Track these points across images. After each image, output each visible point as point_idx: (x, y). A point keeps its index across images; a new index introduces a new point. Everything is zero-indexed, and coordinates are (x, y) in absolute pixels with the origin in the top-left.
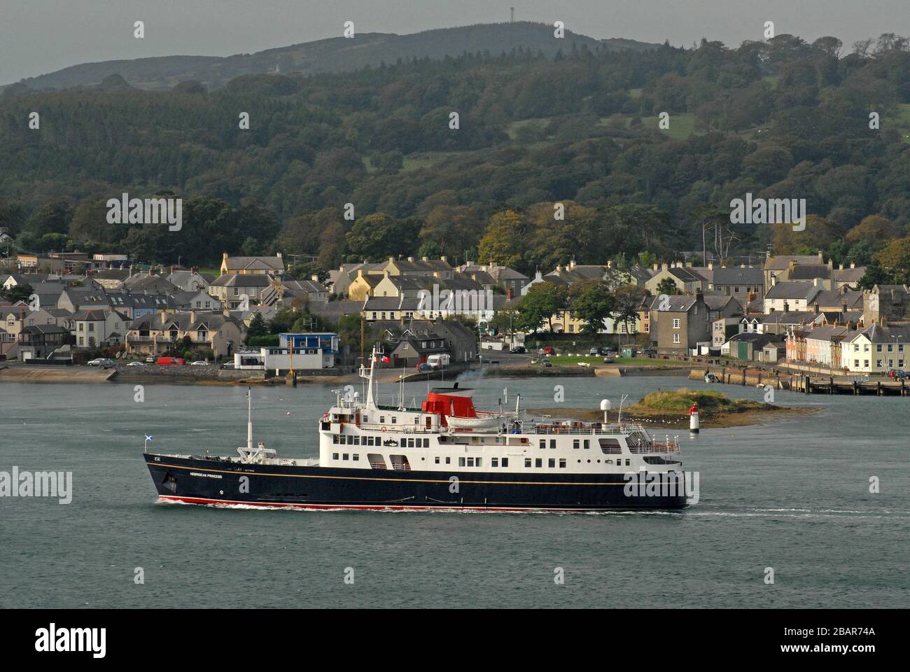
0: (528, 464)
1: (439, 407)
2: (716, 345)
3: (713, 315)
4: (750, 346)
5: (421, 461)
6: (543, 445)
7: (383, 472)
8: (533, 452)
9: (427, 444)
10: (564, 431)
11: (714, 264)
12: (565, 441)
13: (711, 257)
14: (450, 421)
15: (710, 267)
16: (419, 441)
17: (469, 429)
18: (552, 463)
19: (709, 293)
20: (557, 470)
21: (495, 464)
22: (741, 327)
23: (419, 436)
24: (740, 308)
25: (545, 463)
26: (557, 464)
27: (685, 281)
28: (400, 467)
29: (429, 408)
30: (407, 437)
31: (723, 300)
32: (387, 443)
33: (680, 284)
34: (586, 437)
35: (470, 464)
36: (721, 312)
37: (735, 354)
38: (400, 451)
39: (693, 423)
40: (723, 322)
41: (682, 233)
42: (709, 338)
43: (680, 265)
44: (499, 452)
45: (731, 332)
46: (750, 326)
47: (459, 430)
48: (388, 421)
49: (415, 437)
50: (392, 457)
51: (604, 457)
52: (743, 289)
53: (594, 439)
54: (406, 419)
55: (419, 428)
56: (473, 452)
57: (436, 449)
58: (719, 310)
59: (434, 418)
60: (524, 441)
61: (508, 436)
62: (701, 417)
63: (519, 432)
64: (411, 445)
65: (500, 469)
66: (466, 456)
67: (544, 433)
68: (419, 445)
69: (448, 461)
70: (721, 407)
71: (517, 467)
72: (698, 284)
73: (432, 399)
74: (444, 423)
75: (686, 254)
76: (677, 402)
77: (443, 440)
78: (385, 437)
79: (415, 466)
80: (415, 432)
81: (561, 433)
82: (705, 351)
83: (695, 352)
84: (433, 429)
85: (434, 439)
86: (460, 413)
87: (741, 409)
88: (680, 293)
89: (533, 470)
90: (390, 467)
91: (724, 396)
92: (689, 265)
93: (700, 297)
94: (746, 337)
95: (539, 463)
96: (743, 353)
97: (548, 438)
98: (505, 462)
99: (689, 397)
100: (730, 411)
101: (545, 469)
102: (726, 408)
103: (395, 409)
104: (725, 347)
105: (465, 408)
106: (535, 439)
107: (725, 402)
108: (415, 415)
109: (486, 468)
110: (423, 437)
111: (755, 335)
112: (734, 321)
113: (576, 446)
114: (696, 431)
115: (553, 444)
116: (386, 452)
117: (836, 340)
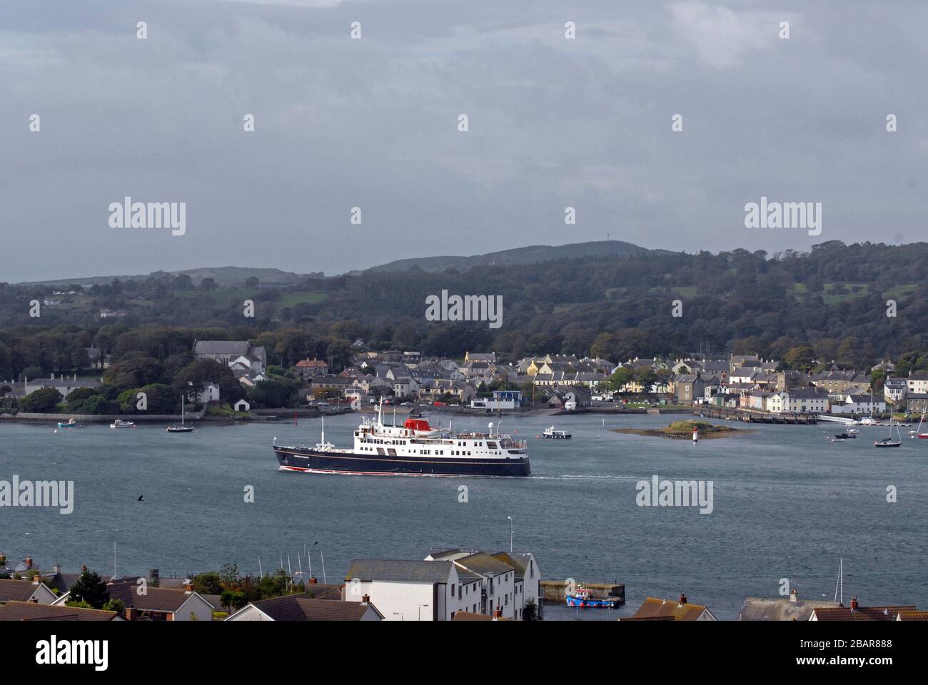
0: (453, 454)
1: (412, 426)
2: (706, 399)
3: (705, 384)
4: (723, 399)
5: (402, 451)
6: (460, 445)
7: (383, 456)
8: (455, 448)
9: (405, 443)
10: (470, 438)
11: (706, 359)
12: (470, 443)
13: (704, 356)
14: (416, 432)
15: (704, 360)
16: (401, 442)
17: (426, 436)
18: (464, 453)
19: (703, 373)
20: (466, 456)
21: (437, 453)
22: (719, 390)
23: (401, 439)
24: (718, 381)
25: (461, 453)
26: (466, 453)
27: (692, 368)
28: (393, 454)
29: (407, 425)
30: (396, 440)
31: (710, 377)
32: (386, 443)
33: (689, 369)
34: (481, 441)
35: (425, 453)
36: (709, 383)
37: (715, 403)
38: (392, 446)
39: (695, 437)
40: (710, 387)
41: (690, 344)
42: (703, 395)
43: (689, 360)
44: (439, 447)
45: (713, 393)
46: (723, 390)
47: (421, 436)
48: (387, 432)
49: (400, 440)
50: (388, 450)
51: (489, 450)
52: (719, 372)
53: (484, 441)
54: (395, 431)
55: (402, 436)
56: (427, 447)
57: (409, 446)
58: (708, 382)
59: (409, 430)
60: (451, 442)
61: (443, 440)
62: (698, 434)
63: (449, 438)
64: (397, 444)
65: (439, 456)
66: (423, 449)
67: (461, 438)
68: (401, 444)
69: (415, 451)
70: (708, 429)
71: (447, 455)
72: (698, 369)
73: (409, 422)
74: (414, 434)
75: (692, 354)
76: (687, 426)
77: (413, 441)
78: (385, 440)
79: (399, 454)
80: (399, 437)
81: (469, 439)
82: (701, 402)
83: (696, 402)
84: (408, 436)
85: (408, 441)
86: (421, 429)
87: (718, 430)
88: (689, 373)
89: (455, 456)
90: (387, 454)
91: (710, 424)
92: (694, 360)
93: (699, 375)
94: (721, 395)
95: (458, 453)
96: (719, 403)
97: (462, 441)
98: (442, 453)
99: (692, 424)
100: (713, 431)
101: (461, 456)
102: (711, 429)
103: (392, 426)
104: (711, 400)
105: (424, 426)
106: (456, 441)
107: (711, 427)
108: (400, 429)
109: (433, 455)
110: (403, 440)
111: (725, 394)
112: (715, 387)
113: (476, 445)
114: (696, 441)
115: (465, 444)
116: (385, 447)
117: (764, 397)
